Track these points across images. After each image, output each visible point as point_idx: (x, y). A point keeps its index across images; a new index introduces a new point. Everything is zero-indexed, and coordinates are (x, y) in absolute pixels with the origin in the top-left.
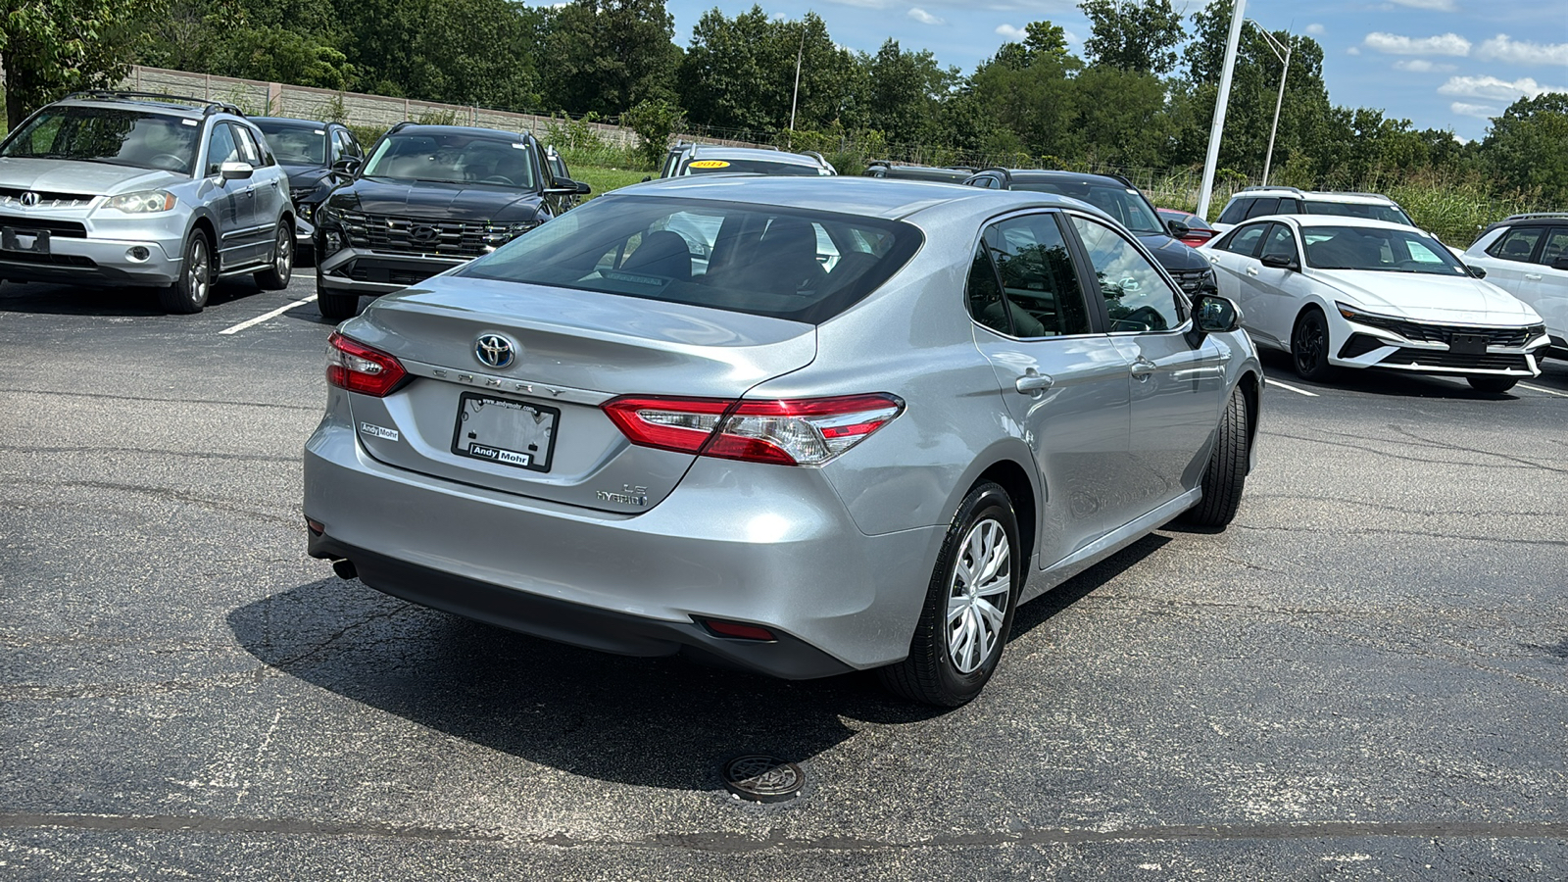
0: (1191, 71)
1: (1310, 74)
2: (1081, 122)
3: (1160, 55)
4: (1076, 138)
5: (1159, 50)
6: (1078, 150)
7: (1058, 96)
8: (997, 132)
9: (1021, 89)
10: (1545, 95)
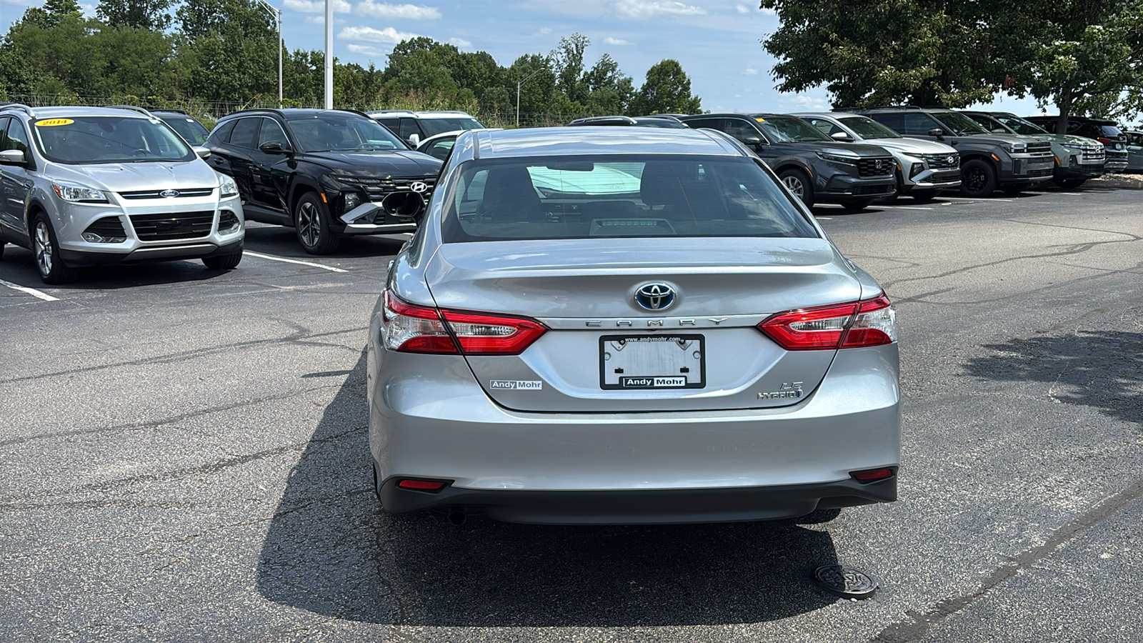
0: (183, 27)
1: (269, 28)
2: (112, 68)
3: (158, 16)
4: (110, 81)
5: (156, 12)
6: (113, 90)
7: (88, 49)
8: (42, 79)
9: (55, 44)
10: (416, 39)
